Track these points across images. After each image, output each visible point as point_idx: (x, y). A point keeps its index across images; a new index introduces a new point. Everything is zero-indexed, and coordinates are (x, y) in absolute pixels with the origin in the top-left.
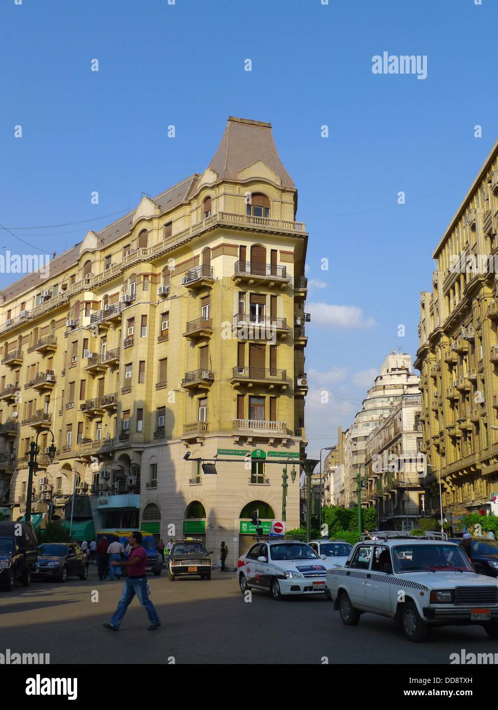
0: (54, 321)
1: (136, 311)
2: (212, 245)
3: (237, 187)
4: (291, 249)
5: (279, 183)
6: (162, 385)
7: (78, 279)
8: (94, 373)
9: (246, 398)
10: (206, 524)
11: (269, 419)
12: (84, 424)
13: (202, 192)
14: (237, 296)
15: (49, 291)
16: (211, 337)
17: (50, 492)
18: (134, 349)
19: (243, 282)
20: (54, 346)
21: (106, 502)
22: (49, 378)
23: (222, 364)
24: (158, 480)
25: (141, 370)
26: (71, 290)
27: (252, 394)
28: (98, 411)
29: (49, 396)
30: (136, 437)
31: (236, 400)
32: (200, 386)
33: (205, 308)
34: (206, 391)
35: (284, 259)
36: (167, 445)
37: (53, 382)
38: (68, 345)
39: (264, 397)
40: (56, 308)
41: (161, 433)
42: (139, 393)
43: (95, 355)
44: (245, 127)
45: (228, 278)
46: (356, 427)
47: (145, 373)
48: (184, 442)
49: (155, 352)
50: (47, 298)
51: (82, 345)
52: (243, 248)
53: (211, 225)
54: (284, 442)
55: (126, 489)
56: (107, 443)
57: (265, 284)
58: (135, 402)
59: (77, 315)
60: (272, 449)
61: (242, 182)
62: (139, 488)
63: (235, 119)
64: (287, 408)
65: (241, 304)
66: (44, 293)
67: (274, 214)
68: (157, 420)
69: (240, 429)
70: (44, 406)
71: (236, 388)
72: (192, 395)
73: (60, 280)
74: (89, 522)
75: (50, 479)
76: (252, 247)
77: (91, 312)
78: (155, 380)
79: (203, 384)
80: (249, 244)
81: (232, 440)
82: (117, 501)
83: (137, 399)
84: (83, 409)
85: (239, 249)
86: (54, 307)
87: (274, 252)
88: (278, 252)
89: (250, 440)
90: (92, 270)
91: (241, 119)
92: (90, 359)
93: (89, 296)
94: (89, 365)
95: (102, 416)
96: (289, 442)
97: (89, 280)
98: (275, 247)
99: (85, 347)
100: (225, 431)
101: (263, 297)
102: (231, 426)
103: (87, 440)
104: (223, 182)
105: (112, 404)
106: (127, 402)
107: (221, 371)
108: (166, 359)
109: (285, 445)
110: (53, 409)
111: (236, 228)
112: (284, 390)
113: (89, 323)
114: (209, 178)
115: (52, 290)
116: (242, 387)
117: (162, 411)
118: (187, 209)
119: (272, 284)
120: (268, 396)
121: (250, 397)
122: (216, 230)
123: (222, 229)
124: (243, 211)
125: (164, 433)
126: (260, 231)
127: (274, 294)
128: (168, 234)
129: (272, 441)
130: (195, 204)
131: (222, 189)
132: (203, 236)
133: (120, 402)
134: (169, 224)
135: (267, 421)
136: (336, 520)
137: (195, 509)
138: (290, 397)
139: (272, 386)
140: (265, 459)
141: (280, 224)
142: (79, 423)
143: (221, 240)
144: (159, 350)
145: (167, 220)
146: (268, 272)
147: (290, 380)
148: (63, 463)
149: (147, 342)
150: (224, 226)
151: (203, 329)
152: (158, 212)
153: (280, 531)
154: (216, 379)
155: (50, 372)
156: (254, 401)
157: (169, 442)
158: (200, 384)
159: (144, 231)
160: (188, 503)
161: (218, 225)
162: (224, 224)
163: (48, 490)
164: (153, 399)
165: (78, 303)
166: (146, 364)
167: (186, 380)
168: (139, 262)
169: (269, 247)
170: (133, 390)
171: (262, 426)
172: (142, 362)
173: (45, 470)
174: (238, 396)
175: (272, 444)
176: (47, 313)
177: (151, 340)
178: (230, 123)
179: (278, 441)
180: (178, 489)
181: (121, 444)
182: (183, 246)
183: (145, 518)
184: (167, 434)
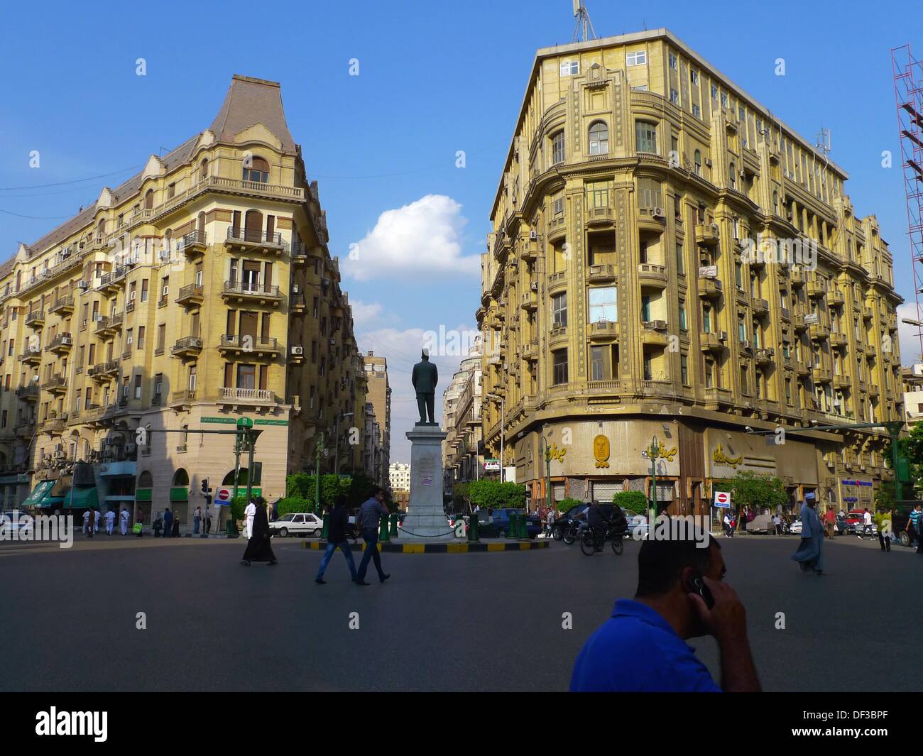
0: (72, 280)
1: (138, 275)
2: (207, 209)
3: (234, 150)
4: (290, 215)
5: (279, 147)
6: (160, 352)
7: (95, 237)
8: (104, 337)
9: (235, 366)
10: (189, 490)
11: (258, 387)
12: (93, 390)
13: (201, 154)
14: (228, 263)
15: (68, 249)
16: (202, 304)
17: (65, 458)
18: (135, 314)
19: (234, 249)
20: (71, 307)
21: (106, 470)
22: (64, 341)
23: (210, 332)
24: (152, 447)
25: (141, 335)
26: (86, 250)
27: (241, 362)
28: (104, 376)
29: (66, 359)
30: (133, 403)
31: (224, 369)
32: (188, 354)
33: (199, 274)
34: (195, 359)
35: (281, 225)
36: (161, 412)
37: (69, 346)
38: (80, 308)
39: (255, 366)
40: (72, 268)
41: (158, 400)
42: (138, 359)
43: (104, 318)
44: (251, 86)
45: (220, 244)
46: (452, 389)
47: (145, 339)
48: (173, 410)
49: (157, 317)
50: (67, 256)
51: (92, 308)
52: (237, 214)
53: (203, 189)
54: (272, 410)
55: (124, 456)
56: (110, 410)
57: (259, 251)
58: (134, 368)
59: (89, 277)
60: (260, 417)
61: (238, 145)
62: (136, 455)
63: (240, 78)
64: (279, 376)
65: (233, 272)
66: (64, 251)
67: (273, 180)
68: (156, 388)
69: (225, 397)
70: (62, 370)
71: (223, 356)
72: (184, 363)
73: (78, 238)
74: (93, 489)
75: (64, 445)
76: (247, 213)
77: (103, 273)
78: (155, 346)
79: (190, 352)
80: (244, 210)
81: (217, 409)
82: (114, 469)
83: (136, 365)
84: (91, 375)
85: (232, 214)
86: (71, 266)
87: (271, 218)
88: (276, 217)
89: (235, 408)
90: (106, 229)
91: (247, 78)
92: (99, 322)
93: (100, 257)
94: (98, 329)
95: (109, 382)
96: (277, 411)
97: (100, 240)
98: (272, 213)
99: (95, 309)
100: (211, 399)
101: (256, 264)
102: (216, 394)
103: (95, 406)
104: (218, 145)
105: (115, 370)
106: (127, 369)
107: (209, 338)
108: (164, 325)
109: (273, 413)
110: (69, 373)
111: (228, 193)
112: (275, 359)
113: (99, 285)
114: (207, 140)
115: (71, 248)
116: (230, 354)
117: (160, 377)
118: (188, 171)
119: (266, 251)
120: (258, 365)
121: (239, 365)
122: (208, 194)
123: (212, 193)
124: (238, 175)
125: (160, 400)
126: (254, 196)
127: (269, 261)
128: (172, 194)
129: (258, 409)
130: (195, 166)
131: (217, 152)
132: (197, 200)
133: (122, 367)
134: (173, 185)
135: (257, 390)
136: (296, 487)
137: (181, 476)
138: (282, 365)
139: (261, 355)
140: (252, 427)
141: (277, 190)
142: (88, 388)
143: (214, 205)
144: (160, 316)
145: (171, 180)
146: (264, 238)
147: (282, 348)
148: (72, 429)
149: (147, 307)
150: (215, 191)
151: (193, 296)
152: (163, 172)
153: (226, 498)
154: (204, 347)
155: (67, 335)
156: (243, 369)
157: (162, 409)
158: (187, 351)
159: (151, 190)
160: (176, 469)
161: (209, 190)
162: (215, 188)
163: (61, 456)
164: (153, 365)
165: (90, 264)
166: (146, 329)
167: (177, 347)
168: (142, 224)
169: (266, 213)
170: (132, 357)
171: (249, 394)
172: (142, 328)
173: (61, 436)
174: (227, 364)
175: (259, 413)
176: (65, 272)
177: (151, 307)
178: (234, 81)
179: (264, 410)
180: (168, 456)
181: (121, 411)
182: (180, 209)
183: (141, 485)
184: (163, 401)
